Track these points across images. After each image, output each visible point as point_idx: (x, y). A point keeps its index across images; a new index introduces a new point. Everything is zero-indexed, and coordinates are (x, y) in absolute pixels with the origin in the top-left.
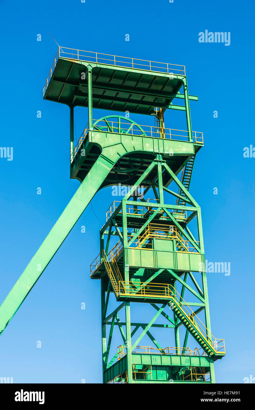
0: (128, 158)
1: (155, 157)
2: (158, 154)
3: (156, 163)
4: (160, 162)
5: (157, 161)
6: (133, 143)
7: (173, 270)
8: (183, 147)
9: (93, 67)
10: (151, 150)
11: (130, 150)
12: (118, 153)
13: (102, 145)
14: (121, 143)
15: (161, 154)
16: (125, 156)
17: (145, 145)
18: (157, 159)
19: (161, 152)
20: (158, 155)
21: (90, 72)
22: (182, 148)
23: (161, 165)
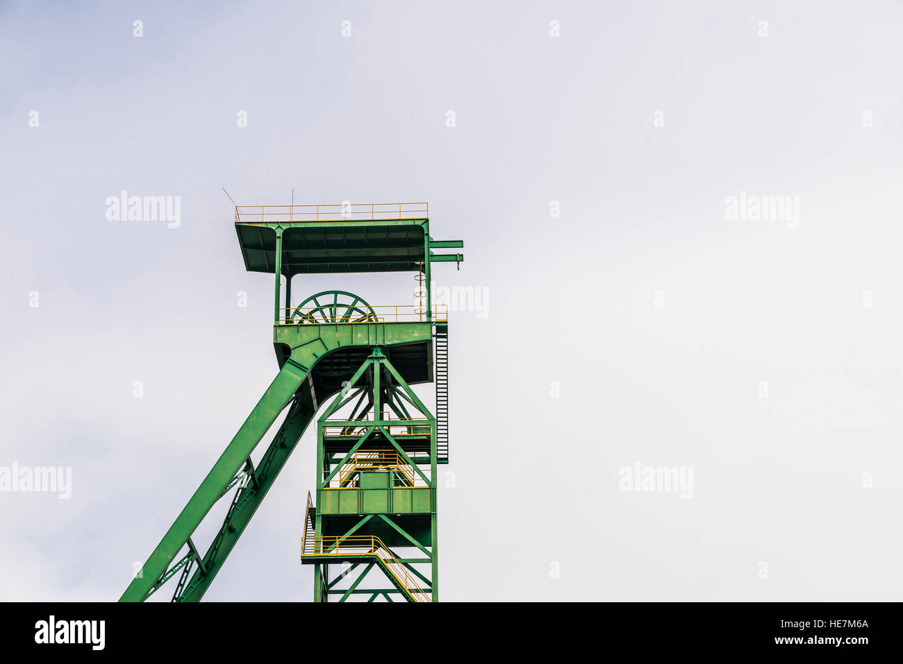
0: (328, 361)
1: (371, 352)
2: (375, 346)
3: (371, 361)
4: (378, 358)
5: (372, 358)
6: (337, 336)
7: (386, 515)
8: (415, 331)
9: (284, 228)
10: (365, 343)
11: (332, 346)
12: (314, 354)
13: (291, 346)
14: (320, 339)
15: (379, 346)
16: (325, 357)
17: (355, 337)
18: (374, 355)
19: (380, 342)
20: (375, 349)
21: (280, 237)
22: (414, 333)
23: (378, 363)
